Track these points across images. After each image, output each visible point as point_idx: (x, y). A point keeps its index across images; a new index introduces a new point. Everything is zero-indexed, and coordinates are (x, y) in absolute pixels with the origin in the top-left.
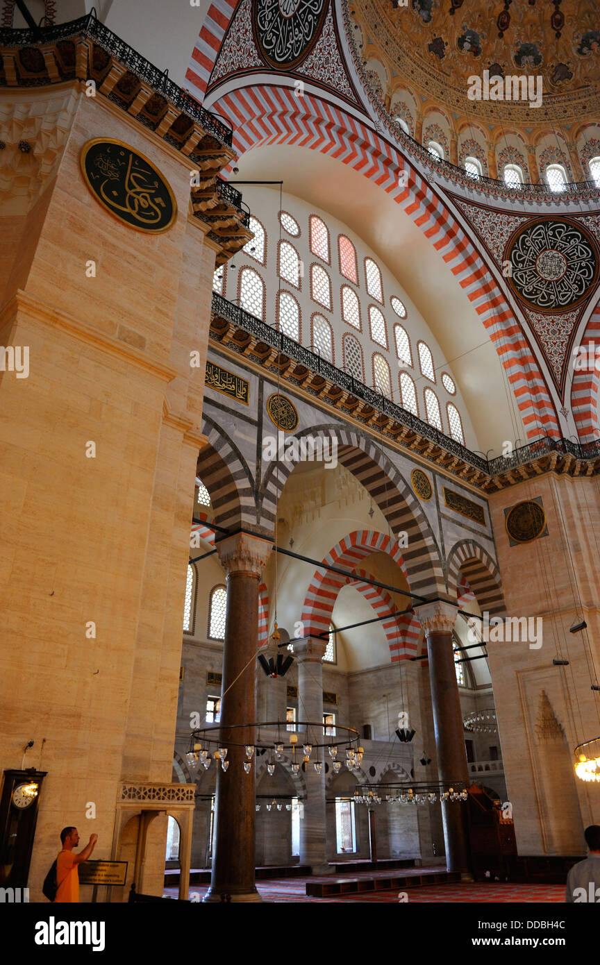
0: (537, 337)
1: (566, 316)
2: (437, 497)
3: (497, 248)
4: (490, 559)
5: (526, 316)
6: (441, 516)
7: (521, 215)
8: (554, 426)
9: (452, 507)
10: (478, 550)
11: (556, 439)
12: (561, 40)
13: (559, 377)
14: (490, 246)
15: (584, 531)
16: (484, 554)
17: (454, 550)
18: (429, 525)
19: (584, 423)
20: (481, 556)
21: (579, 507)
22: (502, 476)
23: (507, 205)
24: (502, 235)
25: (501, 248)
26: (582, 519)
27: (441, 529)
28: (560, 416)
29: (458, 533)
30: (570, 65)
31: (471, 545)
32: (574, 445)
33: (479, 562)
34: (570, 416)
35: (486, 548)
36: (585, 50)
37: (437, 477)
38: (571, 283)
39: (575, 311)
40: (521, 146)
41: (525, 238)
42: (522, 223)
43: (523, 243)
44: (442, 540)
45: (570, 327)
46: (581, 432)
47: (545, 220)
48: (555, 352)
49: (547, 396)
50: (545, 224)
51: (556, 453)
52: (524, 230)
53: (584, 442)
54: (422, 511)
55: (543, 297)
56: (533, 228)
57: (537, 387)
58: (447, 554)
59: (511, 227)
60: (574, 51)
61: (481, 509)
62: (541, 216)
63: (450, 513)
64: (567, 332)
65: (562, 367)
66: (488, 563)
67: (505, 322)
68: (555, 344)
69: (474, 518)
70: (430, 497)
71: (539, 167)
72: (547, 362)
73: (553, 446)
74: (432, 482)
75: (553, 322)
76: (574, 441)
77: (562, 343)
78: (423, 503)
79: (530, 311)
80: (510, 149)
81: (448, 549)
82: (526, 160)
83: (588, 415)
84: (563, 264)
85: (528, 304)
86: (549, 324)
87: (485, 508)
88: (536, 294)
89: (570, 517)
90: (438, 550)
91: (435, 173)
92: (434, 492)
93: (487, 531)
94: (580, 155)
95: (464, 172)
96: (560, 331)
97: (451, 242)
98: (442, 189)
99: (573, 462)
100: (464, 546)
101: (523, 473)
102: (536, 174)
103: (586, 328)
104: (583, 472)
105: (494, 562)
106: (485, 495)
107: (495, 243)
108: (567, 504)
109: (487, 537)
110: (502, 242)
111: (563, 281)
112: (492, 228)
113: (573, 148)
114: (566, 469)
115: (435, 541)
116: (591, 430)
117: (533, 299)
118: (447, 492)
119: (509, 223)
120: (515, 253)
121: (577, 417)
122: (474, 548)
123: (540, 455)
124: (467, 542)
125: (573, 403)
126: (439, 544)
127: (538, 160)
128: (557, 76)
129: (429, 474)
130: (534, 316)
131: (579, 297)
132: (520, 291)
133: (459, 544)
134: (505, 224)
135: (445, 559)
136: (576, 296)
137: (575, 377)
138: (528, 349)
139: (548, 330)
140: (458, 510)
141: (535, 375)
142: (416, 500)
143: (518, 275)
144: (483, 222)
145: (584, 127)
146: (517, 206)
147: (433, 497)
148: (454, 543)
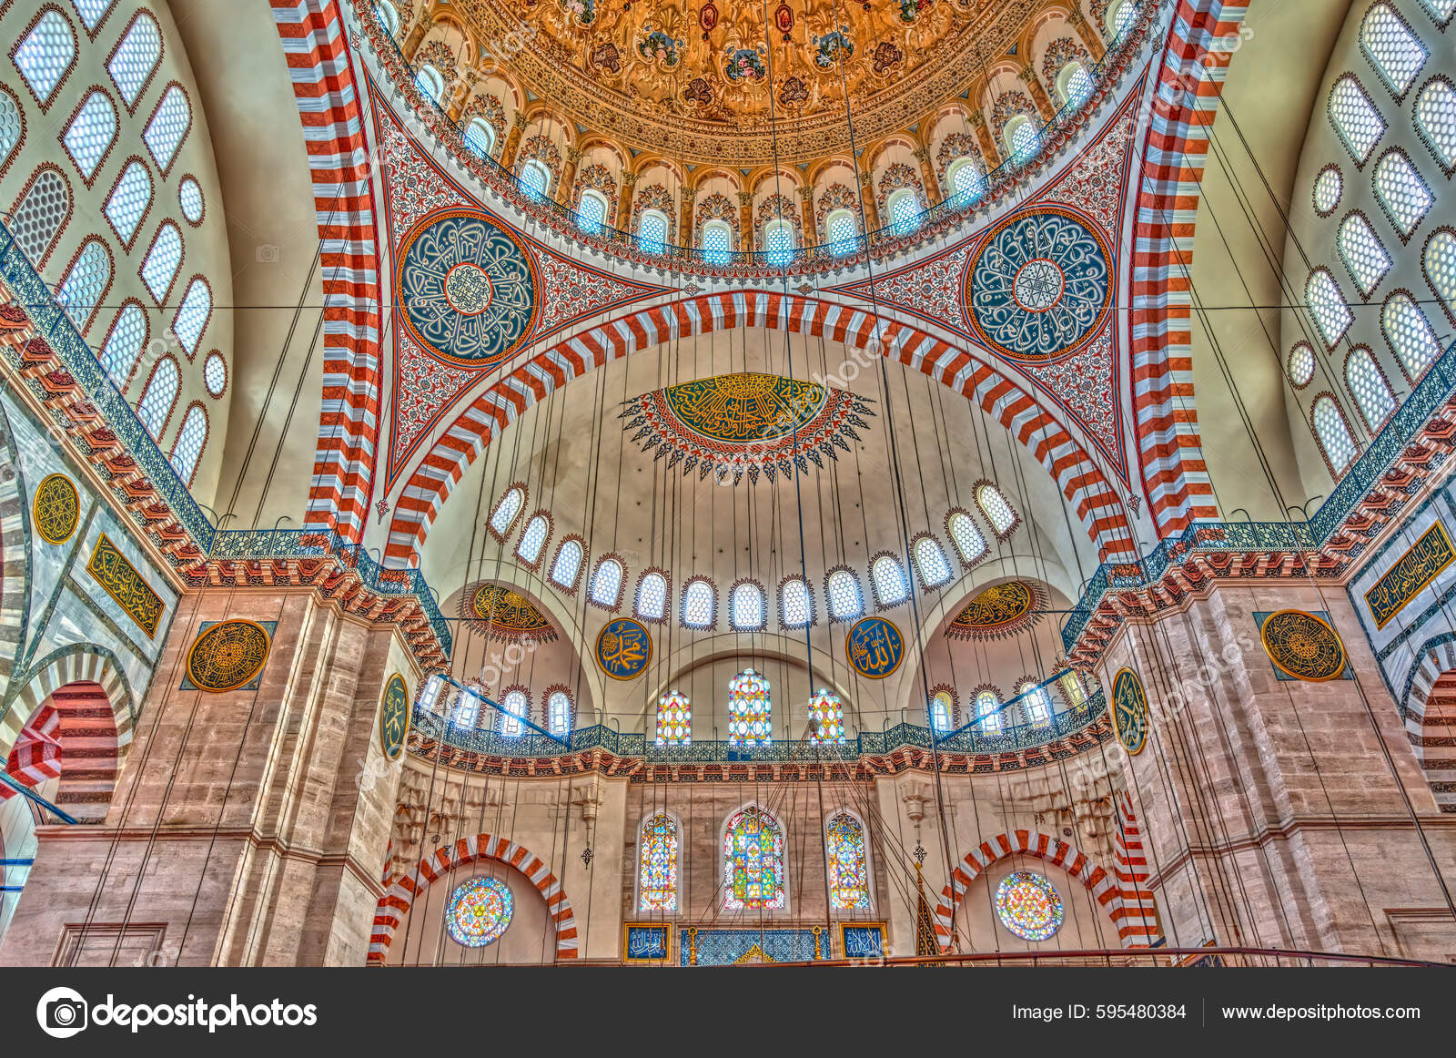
0: (398, 380)
1: (453, 373)
2: (78, 544)
3: (405, 215)
4: (128, 698)
5: (396, 339)
6: (65, 581)
7: (462, 192)
8: (354, 520)
9: (100, 577)
10: (112, 674)
11: (348, 540)
12: (627, 16)
13: (399, 454)
14: (395, 205)
15: (320, 704)
16: (121, 686)
17: (60, 654)
18: (28, 588)
19: (402, 538)
20: (113, 687)
21: (330, 663)
22: (226, 565)
23: (451, 165)
24: (421, 201)
25: (410, 219)
26: (325, 684)
27: (51, 606)
28: (373, 509)
29: (86, 629)
30: (622, 56)
31: (101, 661)
32: (371, 562)
33: (102, 696)
34: (388, 517)
35: (130, 675)
36: (648, 50)
37: (100, 510)
38: (484, 330)
39: (470, 371)
40: (510, 108)
41: (450, 227)
42: (458, 204)
43: (445, 234)
44: (42, 626)
45: (453, 388)
46: (391, 550)
47: (491, 221)
48: (413, 414)
49: (369, 472)
50: (488, 226)
51: (337, 561)
52: (456, 216)
53: (388, 566)
54: (30, 556)
55: (435, 327)
56: (470, 221)
57: (359, 449)
58: (38, 657)
59: (439, 200)
60: (636, 40)
61: (160, 604)
62: (488, 212)
63: (91, 586)
64: (444, 395)
65: (412, 441)
66: (120, 705)
67: (360, 328)
68: (418, 402)
69: (136, 616)
70: (62, 538)
71: (519, 152)
72: (395, 423)
73: (339, 550)
74: (83, 514)
75: (431, 369)
76: (374, 557)
77: (430, 406)
78: (38, 544)
79: (407, 335)
80: (495, 101)
81: (46, 648)
82: (508, 130)
83: (413, 528)
84: (486, 297)
85: (408, 321)
86: (424, 370)
87: (169, 608)
88: (427, 316)
89: (307, 672)
90: (22, 642)
91: (365, 42)
92: (76, 534)
93: (150, 648)
94: (578, 176)
95: (413, 75)
96: (434, 387)
97: (337, 157)
98: (366, 71)
99: (356, 587)
100: (86, 657)
101: (266, 572)
102: (512, 159)
103: (473, 405)
104: (364, 610)
105: (132, 708)
106: (180, 584)
107: (404, 206)
108: (313, 649)
109: (144, 658)
110: (416, 212)
111: (473, 321)
112: (411, 183)
113: (575, 160)
114: (340, 593)
115: (25, 622)
116: (407, 551)
117: (419, 321)
118: (105, 544)
119: (439, 192)
120: (426, 240)
121: (398, 526)
122: (106, 666)
123: (309, 554)
124: (96, 650)
125: (403, 502)
126: (31, 632)
127: (523, 143)
128: (601, 57)
129: (85, 498)
130: (408, 346)
131: (485, 356)
132: (407, 298)
133: (77, 648)
134: (432, 190)
135: (28, 664)
136: (482, 352)
137: (424, 466)
138: (375, 388)
139: (419, 377)
140: (110, 588)
141: (365, 430)
142: (27, 530)
143: (415, 274)
144: (403, 164)
145: (601, 143)
146: (462, 176)
147: (69, 543)
148: (66, 642)
